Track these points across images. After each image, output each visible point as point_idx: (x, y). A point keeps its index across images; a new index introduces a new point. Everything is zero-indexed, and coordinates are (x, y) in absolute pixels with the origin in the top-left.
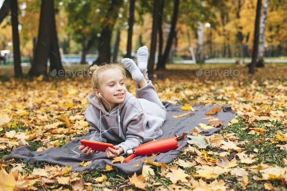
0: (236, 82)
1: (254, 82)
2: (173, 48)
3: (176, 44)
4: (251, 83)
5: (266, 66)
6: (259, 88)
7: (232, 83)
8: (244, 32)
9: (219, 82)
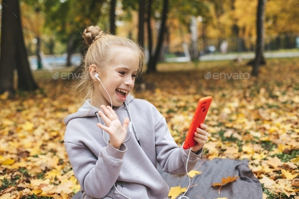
0: (241, 92)
1: (262, 91)
2: (165, 44)
3: (168, 40)
4: (258, 92)
5: (268, 63)
6: (271, 102)
7: (235, 93)
8: (240, 24)
9: (220, 93)
